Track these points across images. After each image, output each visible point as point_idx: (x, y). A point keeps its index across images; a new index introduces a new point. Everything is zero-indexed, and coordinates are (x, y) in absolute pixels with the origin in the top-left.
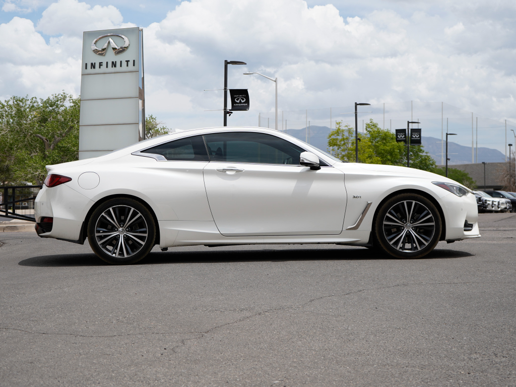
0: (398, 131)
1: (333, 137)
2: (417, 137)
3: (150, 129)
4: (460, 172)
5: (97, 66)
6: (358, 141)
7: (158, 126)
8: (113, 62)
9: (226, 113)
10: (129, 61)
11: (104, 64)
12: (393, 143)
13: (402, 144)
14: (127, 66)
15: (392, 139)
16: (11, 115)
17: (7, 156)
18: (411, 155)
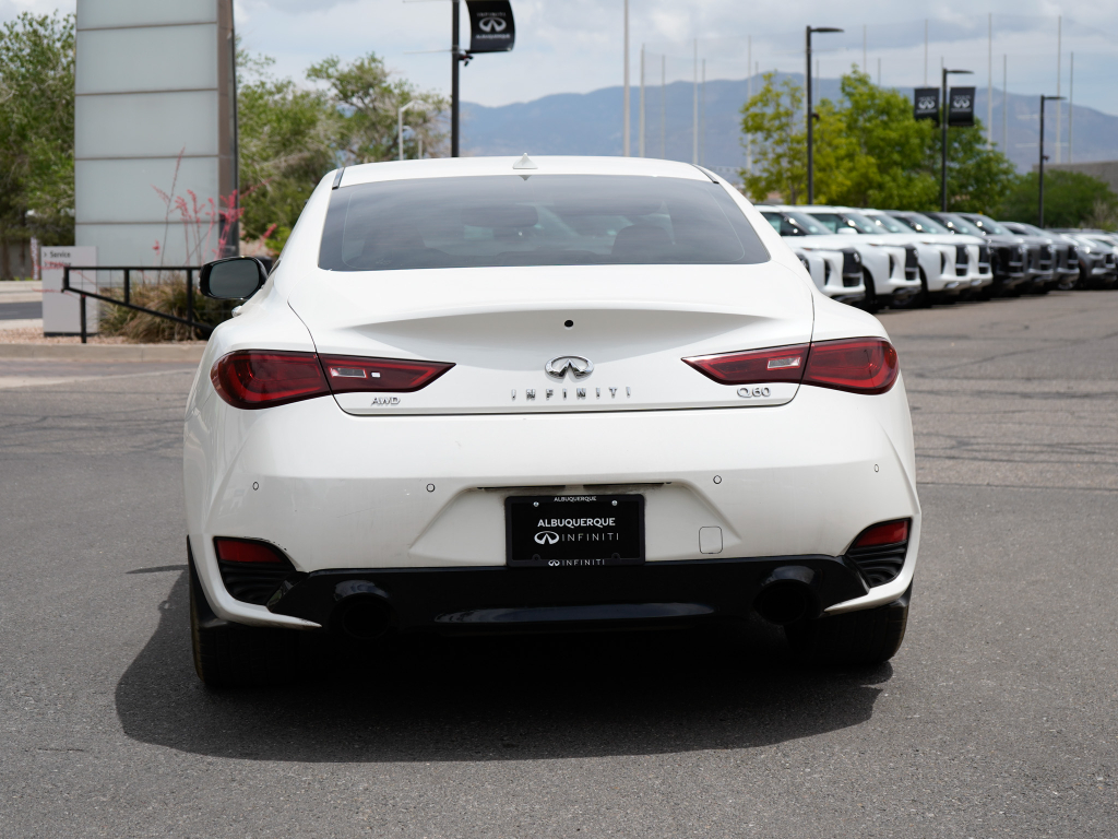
0: (919, 92)
1: (755, 110)
2: (964, 106)
4: (1090, 179)
6: (814, 120)
7: (388, 78)
9: (457, 58)
12: (907, 123)
13: (927, 124)
15: (904, 111)
17: (14, 155)
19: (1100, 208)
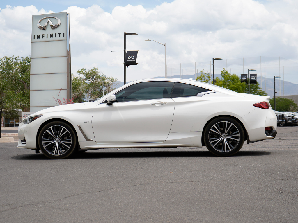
0: (242, 75)
2: (254, 79)
3: (94, 76)
4: (289, 100)
5: (41, 37)
6: (215, 82)
7: (99, 74)
8: (51, 34)
9: (125, 65)
10: (61, 33)
11: (45, 36)
12: (239, 83)
13: (244, 84)
14: (60, 36)
15: (238, 80)
16: (3, 68)
18: (252, 90)
19: (292, 107)
